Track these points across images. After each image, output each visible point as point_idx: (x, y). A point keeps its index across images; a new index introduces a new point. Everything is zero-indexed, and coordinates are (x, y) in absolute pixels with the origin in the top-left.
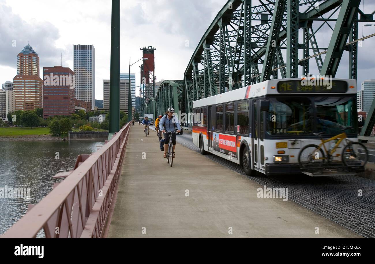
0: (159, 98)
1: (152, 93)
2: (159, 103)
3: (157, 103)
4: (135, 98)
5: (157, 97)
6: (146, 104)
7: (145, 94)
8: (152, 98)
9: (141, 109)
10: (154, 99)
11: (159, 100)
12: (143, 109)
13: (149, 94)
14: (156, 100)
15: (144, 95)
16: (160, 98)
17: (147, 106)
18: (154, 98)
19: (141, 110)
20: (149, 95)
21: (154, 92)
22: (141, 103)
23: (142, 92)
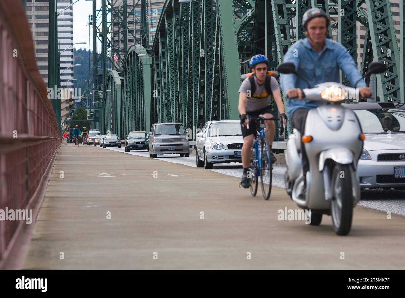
0: (163, 43)
1: (138, 36)
2: (164, 63)
3: (158, 65)
4: (70, 53)
5: (156, 41)
6: (115, 74)
7: (109, 36)
8: (140, 49)
9: (96, 92)
10: (144, 50)
11: (164, 53)
12: (105, 93)
13: (125, 36)
14: (154, 52)
15: (104, 42)
16: (167, 43)
17: (118, 80)
18: (145, 47)
19: (97, 98)
20: (124, 41)
21: (144, 31)
22: (96, 71)
23: (100, 28)
